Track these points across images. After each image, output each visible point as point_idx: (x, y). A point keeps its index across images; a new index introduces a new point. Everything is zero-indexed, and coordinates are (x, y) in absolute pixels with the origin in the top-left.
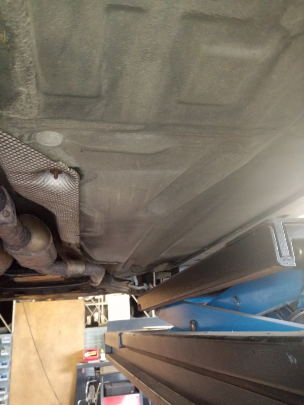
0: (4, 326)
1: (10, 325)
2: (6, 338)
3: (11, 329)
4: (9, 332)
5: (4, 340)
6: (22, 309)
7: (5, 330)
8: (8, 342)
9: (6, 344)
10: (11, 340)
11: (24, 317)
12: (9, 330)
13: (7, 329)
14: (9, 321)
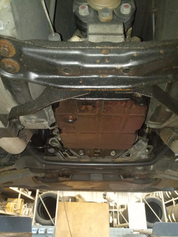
0: (49, 219)
1: (54, 219)
2: (50, 229)
3: (54, 222)
4: (53, 225)
5: (49, 231)
6: (63, 207)
7: (50, 223)
8: (52, 232)
9: (50, 234)
10: (54, 231)
11: (64, 213)
12: (53, 223)
13: (51, 221)
14: (53, 216)
